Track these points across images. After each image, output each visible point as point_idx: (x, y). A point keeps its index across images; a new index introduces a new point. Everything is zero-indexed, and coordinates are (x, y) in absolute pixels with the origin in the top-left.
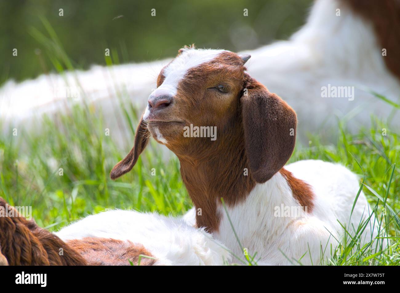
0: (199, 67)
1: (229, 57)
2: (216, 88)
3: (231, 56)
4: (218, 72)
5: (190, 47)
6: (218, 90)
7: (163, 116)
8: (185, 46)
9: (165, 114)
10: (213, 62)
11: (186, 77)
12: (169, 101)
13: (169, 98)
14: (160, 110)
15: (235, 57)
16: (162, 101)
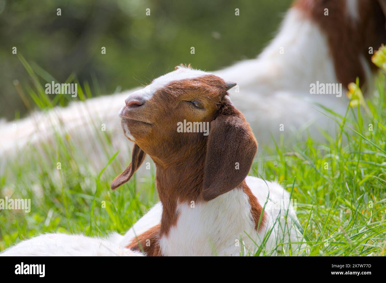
0: (181, 81)
1: (213, 79)
2: (191, 102)
3: (215, 79)
4: (195, 89)
5: (185, 65)
6: (194, 104)
7: (132, 115)
8: (182, 64)
9: (135, 113)
10: (195, 80)
11: (166, 87)
12: (141, 103)
13: (142, 101)
14: (131, 109)
15: (219, 81)
16: (135, 102)
